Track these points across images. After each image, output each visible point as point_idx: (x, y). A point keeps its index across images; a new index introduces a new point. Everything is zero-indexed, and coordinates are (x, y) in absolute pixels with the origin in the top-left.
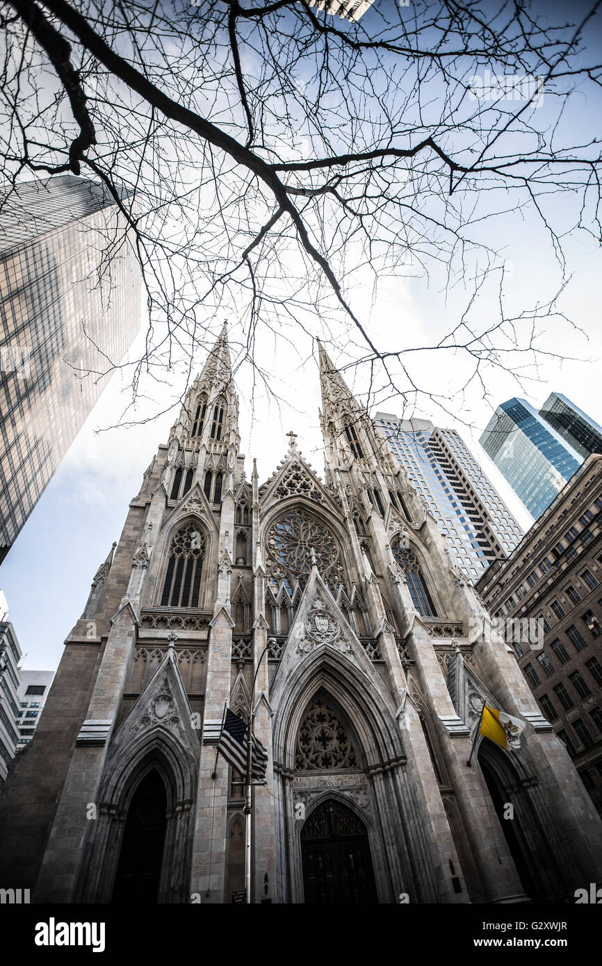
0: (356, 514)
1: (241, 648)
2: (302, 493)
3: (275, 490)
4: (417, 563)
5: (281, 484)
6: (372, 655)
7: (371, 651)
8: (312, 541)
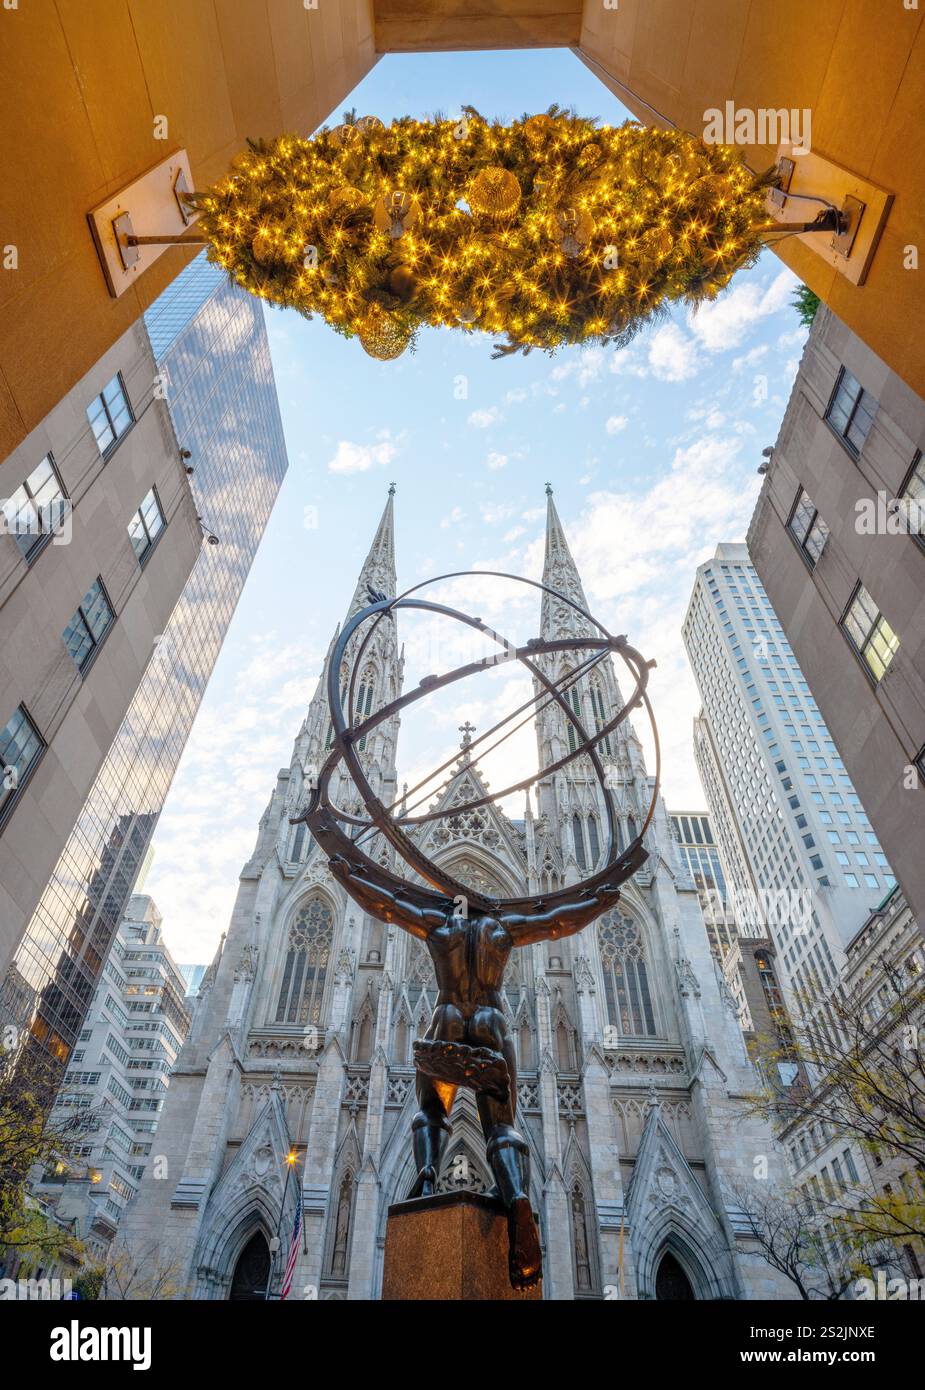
0: (549, 868)
1: (358, 1088)
2: (470, 837)
3: (431, 834)
5: (441, 824)
7: (527, 1094)
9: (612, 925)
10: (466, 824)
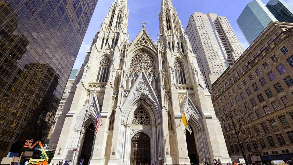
0: (162, 51)
1: (116, 93)
2: (144, 44)
3: (135, 44)
4: (183, 67)
5: (137, 42)
6: (157, 95)
7: (157, 94)
8: (146, 60)
9: (177, 63)
10: (143, 42)
